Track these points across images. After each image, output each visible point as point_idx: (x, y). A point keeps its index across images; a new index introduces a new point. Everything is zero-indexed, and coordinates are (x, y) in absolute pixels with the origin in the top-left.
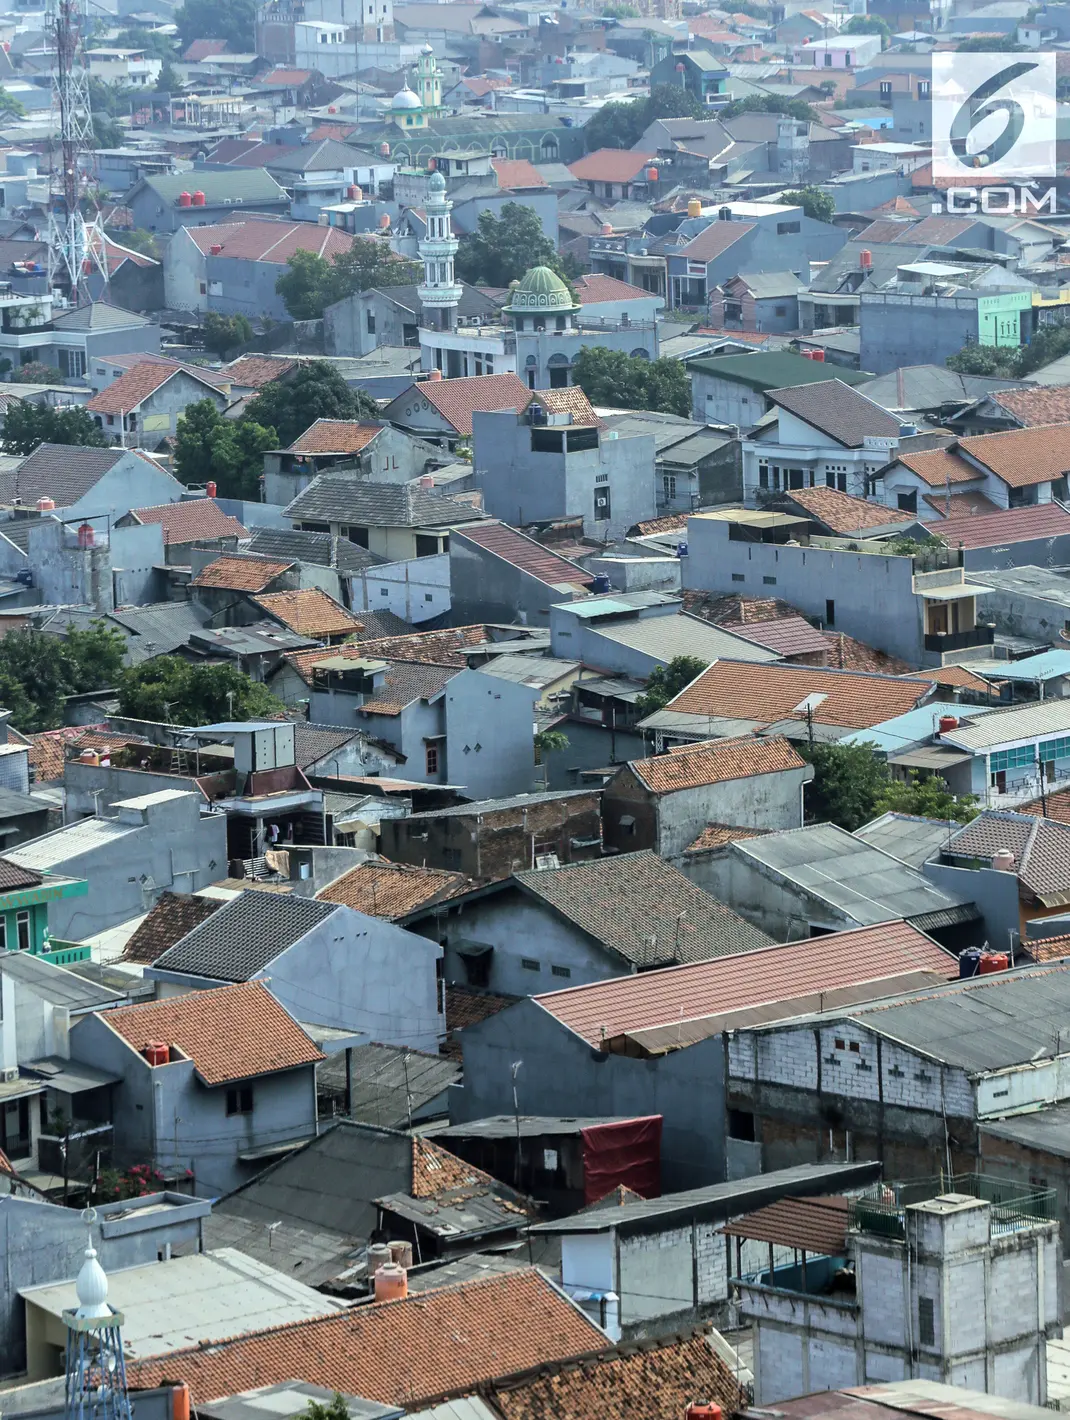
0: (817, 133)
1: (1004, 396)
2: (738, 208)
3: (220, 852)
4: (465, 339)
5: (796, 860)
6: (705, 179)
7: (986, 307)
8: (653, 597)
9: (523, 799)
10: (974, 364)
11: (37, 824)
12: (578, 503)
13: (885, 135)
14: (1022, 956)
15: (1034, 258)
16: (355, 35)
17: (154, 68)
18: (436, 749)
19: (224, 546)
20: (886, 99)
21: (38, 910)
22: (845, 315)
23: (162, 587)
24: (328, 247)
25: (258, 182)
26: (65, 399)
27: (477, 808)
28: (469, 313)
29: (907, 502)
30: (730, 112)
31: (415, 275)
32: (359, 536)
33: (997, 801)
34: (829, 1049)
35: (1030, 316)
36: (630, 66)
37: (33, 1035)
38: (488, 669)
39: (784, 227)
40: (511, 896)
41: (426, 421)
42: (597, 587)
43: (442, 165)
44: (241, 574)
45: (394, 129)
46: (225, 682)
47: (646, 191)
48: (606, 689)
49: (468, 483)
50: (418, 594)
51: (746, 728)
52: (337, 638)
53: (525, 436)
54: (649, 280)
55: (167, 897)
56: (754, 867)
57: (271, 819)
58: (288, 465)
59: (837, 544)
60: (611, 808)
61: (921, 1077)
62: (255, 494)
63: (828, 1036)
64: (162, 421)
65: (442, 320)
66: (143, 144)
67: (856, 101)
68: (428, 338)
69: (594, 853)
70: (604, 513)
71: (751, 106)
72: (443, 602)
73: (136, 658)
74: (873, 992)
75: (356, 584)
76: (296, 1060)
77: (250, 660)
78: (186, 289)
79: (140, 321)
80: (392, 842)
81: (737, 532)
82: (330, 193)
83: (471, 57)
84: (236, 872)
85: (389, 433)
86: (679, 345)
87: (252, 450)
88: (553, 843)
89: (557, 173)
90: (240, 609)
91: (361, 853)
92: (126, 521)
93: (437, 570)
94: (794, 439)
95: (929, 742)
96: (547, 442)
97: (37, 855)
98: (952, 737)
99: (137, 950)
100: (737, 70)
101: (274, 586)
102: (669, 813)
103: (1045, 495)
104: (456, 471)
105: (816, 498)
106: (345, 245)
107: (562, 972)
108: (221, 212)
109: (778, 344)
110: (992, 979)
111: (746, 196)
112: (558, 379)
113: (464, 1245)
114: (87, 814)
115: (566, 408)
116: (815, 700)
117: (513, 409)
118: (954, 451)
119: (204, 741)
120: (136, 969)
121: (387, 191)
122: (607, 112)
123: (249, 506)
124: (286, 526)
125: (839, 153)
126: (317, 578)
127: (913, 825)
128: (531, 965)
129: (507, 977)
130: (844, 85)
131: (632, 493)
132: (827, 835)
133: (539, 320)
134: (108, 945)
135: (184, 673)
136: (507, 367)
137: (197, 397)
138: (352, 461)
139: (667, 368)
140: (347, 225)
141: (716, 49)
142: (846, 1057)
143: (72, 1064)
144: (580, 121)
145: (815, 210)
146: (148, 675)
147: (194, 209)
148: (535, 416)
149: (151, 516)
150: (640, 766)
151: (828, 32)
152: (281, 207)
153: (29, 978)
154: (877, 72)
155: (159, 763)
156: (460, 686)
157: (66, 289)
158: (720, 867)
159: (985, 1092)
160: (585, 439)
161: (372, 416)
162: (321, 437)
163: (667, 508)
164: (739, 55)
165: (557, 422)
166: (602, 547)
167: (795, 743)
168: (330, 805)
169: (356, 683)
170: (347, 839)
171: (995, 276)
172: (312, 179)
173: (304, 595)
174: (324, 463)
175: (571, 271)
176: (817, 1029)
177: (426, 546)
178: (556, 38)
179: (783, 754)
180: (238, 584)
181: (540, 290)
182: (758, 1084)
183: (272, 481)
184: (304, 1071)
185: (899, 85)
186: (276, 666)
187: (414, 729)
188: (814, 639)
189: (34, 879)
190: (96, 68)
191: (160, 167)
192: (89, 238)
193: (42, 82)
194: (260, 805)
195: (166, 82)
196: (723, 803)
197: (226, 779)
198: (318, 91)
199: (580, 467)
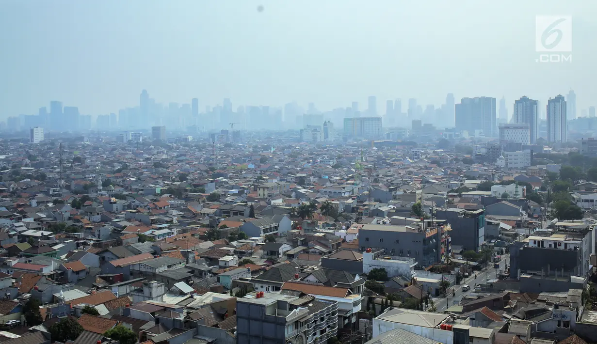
0: (139, 171)
1: (159, 198)
2: (131, 179)
3: (76, 247)
4: (103, 192)
5: (137, 246)
6: (128, 176)
7: (157, 189)
8: (122, 219)
9: (108, 240)
10: (156, 195)
11: (56, 244)
12: (114, 209)
13: (147, 172)
14: (161, 256)
15: (162, 184)
16: (91, 161)
17: (70, 165)
18: (99, 237)
19: (77, 214)
20: (147, 168)
21: (56, 253)
22: (142, 190)
23: (70, 219)
24: (88, 183)
25: (81, 176)
26: (60, 199)
27: (104, 242)
28: (103, 190)
29: (149, 209)
30: (131, 169)
31: (97, 186)
32: (91, 213)
33: (158, 240)
34: (141, 266)
35: (161, 190)
36: (120, 165)
37: (55, 267)
38: (104, 227)
39: (136, 181)
40: (107, 251)
41: (98, 201)
42: (116, 218)
43: (100, 175)
44: (78, 217)
45: (95, 171)
46: (77, 229)
47: (122, 177)
48: (117, 229)
49: (103, 207)
50: (97, 219)
51: (132, 233)
52: (88, 224)
53: (109, 203)
54: (122, 186)
55: (70, 252)
56: (133, 247)
57: (81, 243)
58: (84, 206)
59: (142, 213)
60: (117, 241)
61: (150, 269)
62: (80, 209)
63: (140, 265)
64: (70, 201)
65: (100, 191)
66: (68, 172)
67: (143, 168)
68: (98, 192)
69: (116, 246)
70: (117, 210)
71: (133, 168)
72: (100, 220)
73: (67, 226)
74: (146, 260)
75: (91, 218)
76: (83, 269)
77: (79, 226)
78: (73, 188)
79: (68, 191)
80: (94, 245)
81: (131, 212)
82: (88, 177)
83: (104, 163)
84: (77, 249)
85: (94, 202)
86: (125, 193)
87: (80, 204)
88: (111, 245)
89: (113, 175)
90: (78, 221)
91: (90, 247)
92: (66, 212)
93: (99, 216)
94: (137, 203)
95: (151, 234)
96: (111, 203)
97: (56, 247)
98: (153, 233)
99: (66, 257)
100: (131, 165)
101: (82, 218)
102: (124, 242)
103: (163, 208)
104: (101, 206)
105: (139, 209)
106: (90, 182)
107: (112, 259)
108: (77, 179)
109: (135, 193)
110: (158, 258)
111: (132, 178)
112: (112, 197)
113: (101, 288)
114: (61, 243)
115: (113, 199)
116: (139, 230)
117: (108, 200)
118: (154, 204)
119: (74, 235)
120: (66, 259)
121: (95, 177)
122: (118, 169)
123: (79, 210)
124: (83, 212)
125: (142, 173)
126: (87, 217)
127: (150, 242)
128: (109, 258)
129: (106, 259)
130: (142, 167)
131: (120, 208)
132: (140, 243)
133: (110, 190)
134: (63, 257)
135: (72, 227)
136: (107, 195)
137: (74, 199)
138: (91, 205)
139: (124, 195)
140: (90, 181)
141: (129, 163)
142: (143, 267)
143: (59, 270)
144: (115, 170)
145: (139, 179)
146: (68, 228)
147: (74, 179)
148: (110, 200)
149: (68, 211)
150: (121, 237)
151: (141, 161)
152: (82, 179)
153: (54, 260)
154: (145, 165)
155: (68, 237)
156: (102, 229)
157: (60, 187)
158: (129, 247)
159: (157, 270)
160: (115, 203)
161: (93, 201)
162: (87, 203)
163: (124, 210)
164: (131, 164)
165: (112, 201)
166: (117, 214)
167: (137, 234)
168: (87, 241)
169: (90, 229)
170: (89, 245)
171: (157, 186)
172: (87, 176)
173: (85, 219)
174: (87, 205)
175: (114, 186)
176: (139, 264)
177: (98, 214)
178: (113, 162)
179: (136, 235)
180: (78, 218)
181: (111, 187)
182: (133, 270)
183: (82, 207)
184: (85, 270)
185: (148, 167)
186: (82, 227)
187: (97, 233)
188: (139, 223)
189: (55, 250)
190: (64, 165)
191: (71, 175)
192: (63, 182)
193: (58, 166)
194: (80, 242)
195: (71, 166)
196: (129, 240)
197: (77, 239)
198: (88, 167)
199: (114, 205)
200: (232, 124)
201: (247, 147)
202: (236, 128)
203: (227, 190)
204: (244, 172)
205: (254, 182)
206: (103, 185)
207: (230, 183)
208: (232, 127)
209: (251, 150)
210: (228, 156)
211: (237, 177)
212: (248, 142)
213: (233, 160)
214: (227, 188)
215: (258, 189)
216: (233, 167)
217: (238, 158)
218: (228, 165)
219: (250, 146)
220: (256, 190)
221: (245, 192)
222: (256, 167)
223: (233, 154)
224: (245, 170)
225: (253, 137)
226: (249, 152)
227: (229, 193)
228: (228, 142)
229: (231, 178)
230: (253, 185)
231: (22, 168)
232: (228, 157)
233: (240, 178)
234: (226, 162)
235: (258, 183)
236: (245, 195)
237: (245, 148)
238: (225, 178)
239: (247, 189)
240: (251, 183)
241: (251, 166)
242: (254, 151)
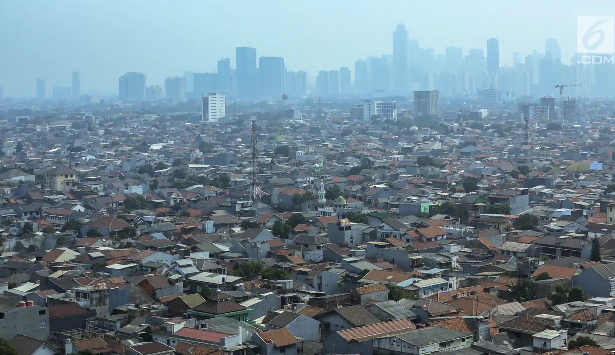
0: (392, 173)
1: (425, 221)
2: (377, 186)
3: (280, 304)
4: (327, 210)
5: (386, 307)
6: (371, 181)
7: (423, 205)
8: (362, 258)
9: (336, 295)
10: (420, 215)
11: (246, 298)
12: (347, 240)
13: (404, 173)
14: (428, 325)
15: (431, 196)
16: (307, 154)
17: (270, 160)
18: (320, 288)
19: (281, 248)
20: (404, 167)
21: (246, 314)
22: (397, 206)
23: (269, 255)
24: (301, 192)
25: (289, 181)
26: (252, 220)
27: (328, 297)
28: (328, 205)
29: (408, 241)
30: (376, 169)
31: (317, 197)
32: (306, 246)
33: (424, 297)
34: (392, 342)
35: (430, 207)
36: (357, 160)
37: (246, 337)
38: (330, 271)
39: (385, 190)
40: (333, 313)
41: (319, 225)
42: (350, 256)
43: (323, 178)
44: (283, 253)
45: (314, 171)
46: (282, 273)
47: (360, 183)
48: (352, 275)
49: (326, 236)
50: (317, 257)
51: (377, 283)
52: (302, 265)
53: (337, 228)
54: (360, 199)
55: (269, 312)
56: (379, 308)
57: (289, 298)
58: (294, 233)
59: (395, 249)
60: (352, 297)
61: (409, 348)
62: (287, 238)
63: (392, 340)
64: (270, 224)
65: (322, 206)
66: (268, 173)
67: (399, 167)
68: (319, 209)
69: (349, 305)
70: (351, 242)
71: (380, 167)
72: (321, 258)
73: (265, 268)
74: (399, 332)
75: (305, 255)
76: (293, 343)
77: (286, 269)
78: (275, 200)
79: (266, 206)
80: (311, 302)
81: (376, 246)
82: (302, 183)
83: (328, 158)
84: (282, 308)
85: (312, 227)
86: (366, 211)
87: (286, 230)
88: (341, 303)
89: (344, 179)
90: (284, 259)
91: (305, 305)
92: (263, 243)
93: (320, 252)
94: (387, 229)
95: (411, 285)
96: (341, 229)
97: (247, 304)
98: (415, 284)
99: (264, 322)
100: (377, 161)
101: (290, 255)
102: (362, 298)
103: (433, 240)
104: (324, 234)
105: (391, 240)
106: (304, 192)
107: (343, 328)
108: (282, 186)
109: (384, 211)
110: (422, 329)
111: (379, 184)
112: (343, 218)
114: (255, 297)
115: (345, 222)
116: (390, 277)
117: (335, 223)
118: (416, 232)
119: (277, 283)
120: (264, 326)
121: (312, 182)
122: (353, 168)
123: (286, 240)
124: (292, 244)
125: (396, 176)
126: (298, 253)
127: (408, 301)
128: (337, 326)
129: (332, 328)
130: (397, 164)
131: (357, 238)
132: (392, 303)
133: (340, 206)
134: (259, 321)
135: (274, 271)
136: (334, 215)
137: (276, 220)
138: (305, 232)
139: (365, 215)
140: (305, 188)
141: (374, 157)
142: (395, 344)
143: (251, 343)
144: (348, 170)
145: (391, 187)
146: (267, 271)
147: (277, 185)
148: (339, 224)
149: (268, 242)
150: (358, 289)
151: (394, 155)
152: (293, 185)
153: (244, 327)
154: (402, 162)
155: (268, 288)
156: (324, 274)
157: (253, 200)
158: (372, 308)
159: (420, 350)
160: (348, 228)
161: (309, 224)
162: (300, 228)
163: (363, 241)
164: (378, 158)
165: (343, 225)
166: (351, 249)
167: (387, 285)
168: (300, 296)
169: (306, 273)
170: (303, 302)
171: (424, 200)
172: (299, 180)
173: (296, 257)
174: (300, 232)
175: (346, 197)
176: (390, 338)
177: (319, 248)
178: (344, 155)
179: (384, 287)
180: (284, 255)
181: (340, 201)
182: (379, 348)
183: (290, 236)
184: (295, 345)
185: (407, 164)
186: (290, 270)
187: (316, 282)
188: (390, 266)
189: (246, 308)
190: (260, 160)
191: (271, 178)
192: (258, 190)
193: (250, 162)
194: (287, 296)
195: (272, 161)
196: (373, 296)
197: (282, 291)
198: (300, 164)
199: (347, 234)
200: (562, 87)
201: (589, 131)
202: (568, 95)
203: (551, 210)
204: (582, 177)
205: (600, 196)
206: (327, 197)
207: (556, 196)
208: (561, 93)
209: (596, 136)
210: (554, 147)
211: (569, 185)
212: (591, 123)
213: (562, 155)
214: (551, 205)
215: (608, 210)
216: (562, 167)
217: (572, 151)
218: (552, 164)
219: (593, 128)
220: (605, 212)
221: (584, 214)
222: (605, 167)
223: (561, 142)
224: (584, 173)
225: (599, 113)
226: (592, 139)
227: (554, 215)
228: (553, 121)
229: (558, 187)
230: (598, 201)
231: (190, 166)
232: (554, 149)
233: (574, 189)
234: (550, 158)
235: (608, 197)
236: (583, 219)
237: (585, 132)
238: (546, 188)
239: (588, 208)
240: (596, 198)
241: (596, 166)
242: (601, 139)
